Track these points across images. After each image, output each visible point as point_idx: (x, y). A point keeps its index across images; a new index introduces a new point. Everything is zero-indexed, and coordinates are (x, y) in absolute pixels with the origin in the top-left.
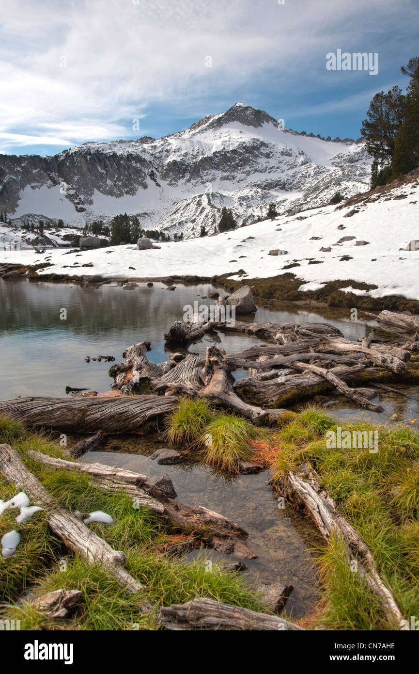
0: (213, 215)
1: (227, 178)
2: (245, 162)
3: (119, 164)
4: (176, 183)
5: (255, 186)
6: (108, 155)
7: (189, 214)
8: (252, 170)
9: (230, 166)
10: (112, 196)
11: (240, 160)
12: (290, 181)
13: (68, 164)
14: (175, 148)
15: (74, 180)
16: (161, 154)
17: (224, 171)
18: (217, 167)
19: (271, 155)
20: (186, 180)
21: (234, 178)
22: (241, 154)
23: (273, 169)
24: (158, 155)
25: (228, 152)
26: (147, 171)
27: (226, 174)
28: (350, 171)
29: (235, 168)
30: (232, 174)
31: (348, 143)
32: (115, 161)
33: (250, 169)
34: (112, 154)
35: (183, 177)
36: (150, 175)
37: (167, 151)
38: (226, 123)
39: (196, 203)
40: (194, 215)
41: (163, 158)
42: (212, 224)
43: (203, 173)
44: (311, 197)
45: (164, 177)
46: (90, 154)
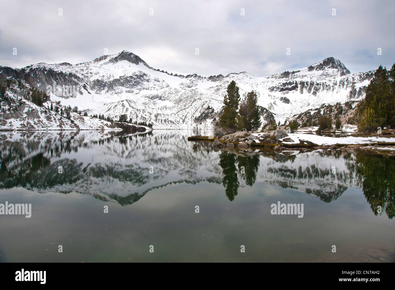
0: (135, 112)
1: (129, 92)
2: (137, 83)
3: (65, 78)
4: (100, 92)
5: (146, 97)
6: (58, 72)
7: (119, 111)
8: (142, 88)
9: (130, 85)
10: (62, 98)
11: (135, 82)
12: (164, 96)
13: (32, 75)
14: (96, 72)
15: (38, 86)
16: (88, 75)
17: (126, 87)
18: (122, 85)
19: (149, 80)
20: (106, 91)
21: (133, 92)
22: (135, 79)
23: (152, 88)
24: (86, 75)
25: (128, 77)
26: (82, 84)
27: (128, 89)
28: (195, 92)
29: (133, 86)
30: (132, 89)
31: (182, 77)
32: (62, 76)
33: (141, 88)
34: (60, 72)
35: (104, 89)
36: (83, 87)
37: (91, 73)
38: (120, 60)
39: (121, 105)
40: (123, 112)
41: (89, 77)
42: (137, 118)
43: (115, 88)
44: (188, 105)
45: (92, 88)
46: (46, 71)
